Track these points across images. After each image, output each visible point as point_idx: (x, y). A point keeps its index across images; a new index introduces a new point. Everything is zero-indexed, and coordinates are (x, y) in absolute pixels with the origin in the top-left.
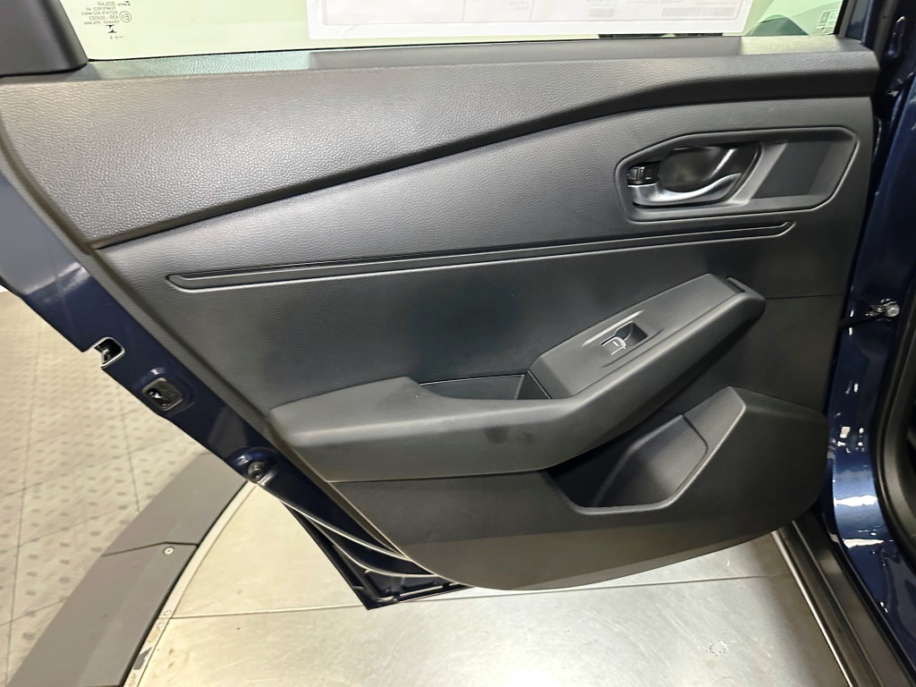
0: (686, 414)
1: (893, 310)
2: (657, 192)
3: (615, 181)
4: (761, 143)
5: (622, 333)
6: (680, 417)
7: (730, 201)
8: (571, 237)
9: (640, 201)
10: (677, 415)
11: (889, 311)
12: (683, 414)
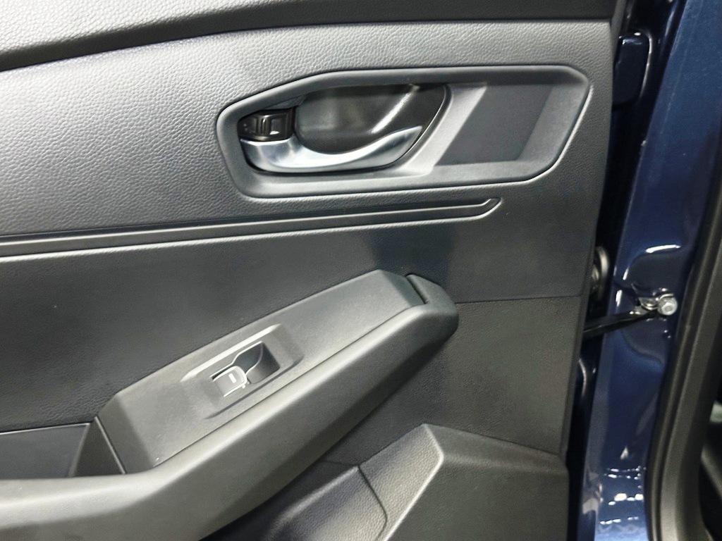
0: (363, 466)
1: (669, 306)
2: (291, 152)
3: (216, 137)
4: (450, 85)
5: (244, 360)
6: (354, 470)
7: (404, 168)
8: (146, 219)
9: (264, 165)
10: (348, 467)
11: (663, 308)
12: (359, 465)
